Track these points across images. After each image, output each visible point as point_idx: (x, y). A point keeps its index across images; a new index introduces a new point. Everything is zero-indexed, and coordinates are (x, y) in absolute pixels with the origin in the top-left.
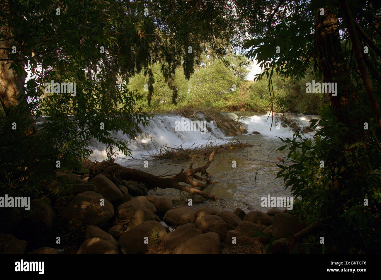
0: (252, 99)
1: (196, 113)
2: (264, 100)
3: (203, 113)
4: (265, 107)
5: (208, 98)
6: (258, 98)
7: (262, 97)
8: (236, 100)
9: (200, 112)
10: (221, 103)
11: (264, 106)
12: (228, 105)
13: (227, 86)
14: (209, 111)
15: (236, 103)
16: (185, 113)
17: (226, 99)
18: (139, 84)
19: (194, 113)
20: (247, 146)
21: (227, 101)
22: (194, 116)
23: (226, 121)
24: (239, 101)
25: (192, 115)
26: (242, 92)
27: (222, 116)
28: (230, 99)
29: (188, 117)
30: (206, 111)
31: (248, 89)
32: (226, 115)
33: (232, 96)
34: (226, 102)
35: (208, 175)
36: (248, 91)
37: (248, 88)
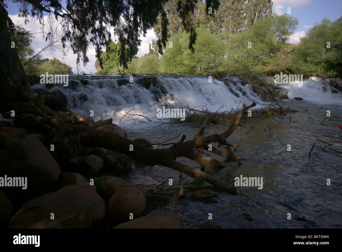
0: (294, 63)
1: (230, 76)
2: (309, 64)
3: (238, 76)
4: (309, 72)
5: (245, 63)
6: (301, 62)
7: (306, 61)
8: (275, 65)
9: (235, 75)
10: (259, 68)
11: (309, 70)
12: (266, 70)
13: (266, 50)
14: (244, 74)
15: (275, 68)
16: (217, 76)
17: (264, 64)
18: (176, 52)
19: (228, 76)
20: (288, 111)
21: (266, 66)
22: (227, 79)
23: (264, 85)
24: (279, 66)
25: (225, 77)
26: (283, 56)
27: (259, 80)
28: (269, 64)
29: (220, 79)
30: (242, 75)
31: (289, 53)
32: (264, 79)
33: (271, 61)
34: (264, 68)
35: (229, 147)
36: (289, 55)
37: (289, 51)
